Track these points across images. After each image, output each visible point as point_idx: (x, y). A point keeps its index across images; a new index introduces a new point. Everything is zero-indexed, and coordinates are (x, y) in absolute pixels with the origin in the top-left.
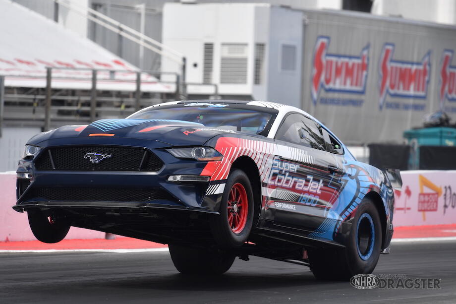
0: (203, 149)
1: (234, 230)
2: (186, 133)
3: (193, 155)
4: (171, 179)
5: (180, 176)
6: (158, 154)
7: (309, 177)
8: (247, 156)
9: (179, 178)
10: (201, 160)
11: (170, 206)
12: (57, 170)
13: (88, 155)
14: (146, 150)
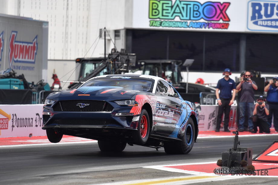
0: (130, 100)
1: (142, 136)
2: (122, 93)
3: (126, 104)
4: (117, 115)
5: (121, 113)
6: (112, 104)
7: (169, 110)
8: (147, 103)
9: (120, 114)
10: (129, 106)
11: (117, 127)
12: (63, 111)
13: (78, 104)
14: (105, 102)
